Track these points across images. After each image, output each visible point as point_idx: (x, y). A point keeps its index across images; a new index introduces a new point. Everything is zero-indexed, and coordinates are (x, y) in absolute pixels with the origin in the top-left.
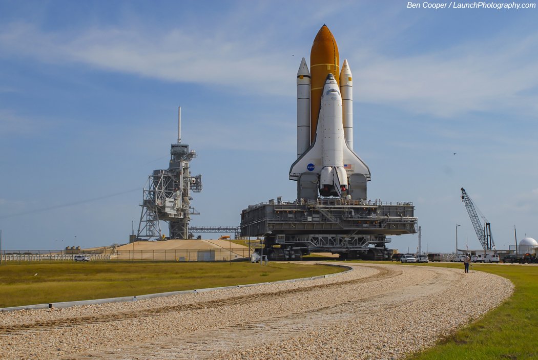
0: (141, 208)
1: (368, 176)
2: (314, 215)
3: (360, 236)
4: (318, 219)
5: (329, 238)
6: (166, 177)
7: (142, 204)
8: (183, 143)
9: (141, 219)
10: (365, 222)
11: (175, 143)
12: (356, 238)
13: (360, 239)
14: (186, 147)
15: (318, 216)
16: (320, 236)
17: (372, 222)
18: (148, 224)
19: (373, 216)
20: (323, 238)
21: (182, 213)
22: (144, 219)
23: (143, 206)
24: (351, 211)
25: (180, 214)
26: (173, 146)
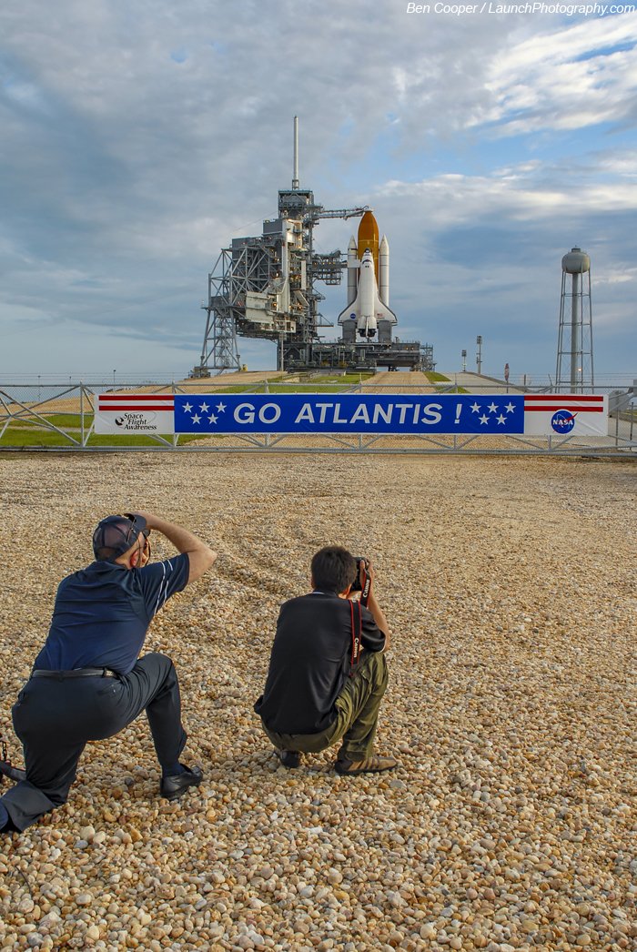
0: (206, 312)
6: (255, 252)
7: (207, 305)
8: (302, 187)
9: (207, 333)
10: (381, 355)
11: (289, 188)
14: (307, 195)
17: (388, 355)
18: (219, 344)
19: (388, 351)
21: (293, 324)
22: (211, 335)
23: (209, 309)
25: (289, 324)
26: (282, 195)
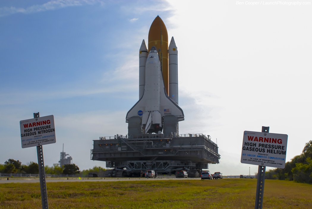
1: (182, 117)
2: (122, 146)
3: (165, 161)
4: (125, 149)
5: (141, 163)
12: (161, 163)
13: (165, 164)
15: (125, 146)
16: (135, 162)
20: (137, 163)
24: (151, 142)
